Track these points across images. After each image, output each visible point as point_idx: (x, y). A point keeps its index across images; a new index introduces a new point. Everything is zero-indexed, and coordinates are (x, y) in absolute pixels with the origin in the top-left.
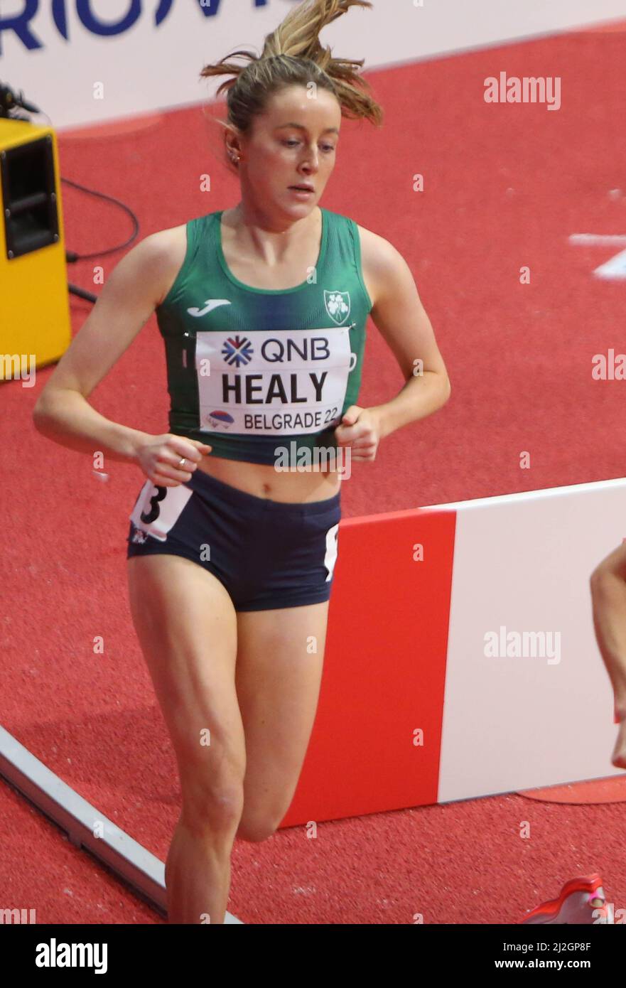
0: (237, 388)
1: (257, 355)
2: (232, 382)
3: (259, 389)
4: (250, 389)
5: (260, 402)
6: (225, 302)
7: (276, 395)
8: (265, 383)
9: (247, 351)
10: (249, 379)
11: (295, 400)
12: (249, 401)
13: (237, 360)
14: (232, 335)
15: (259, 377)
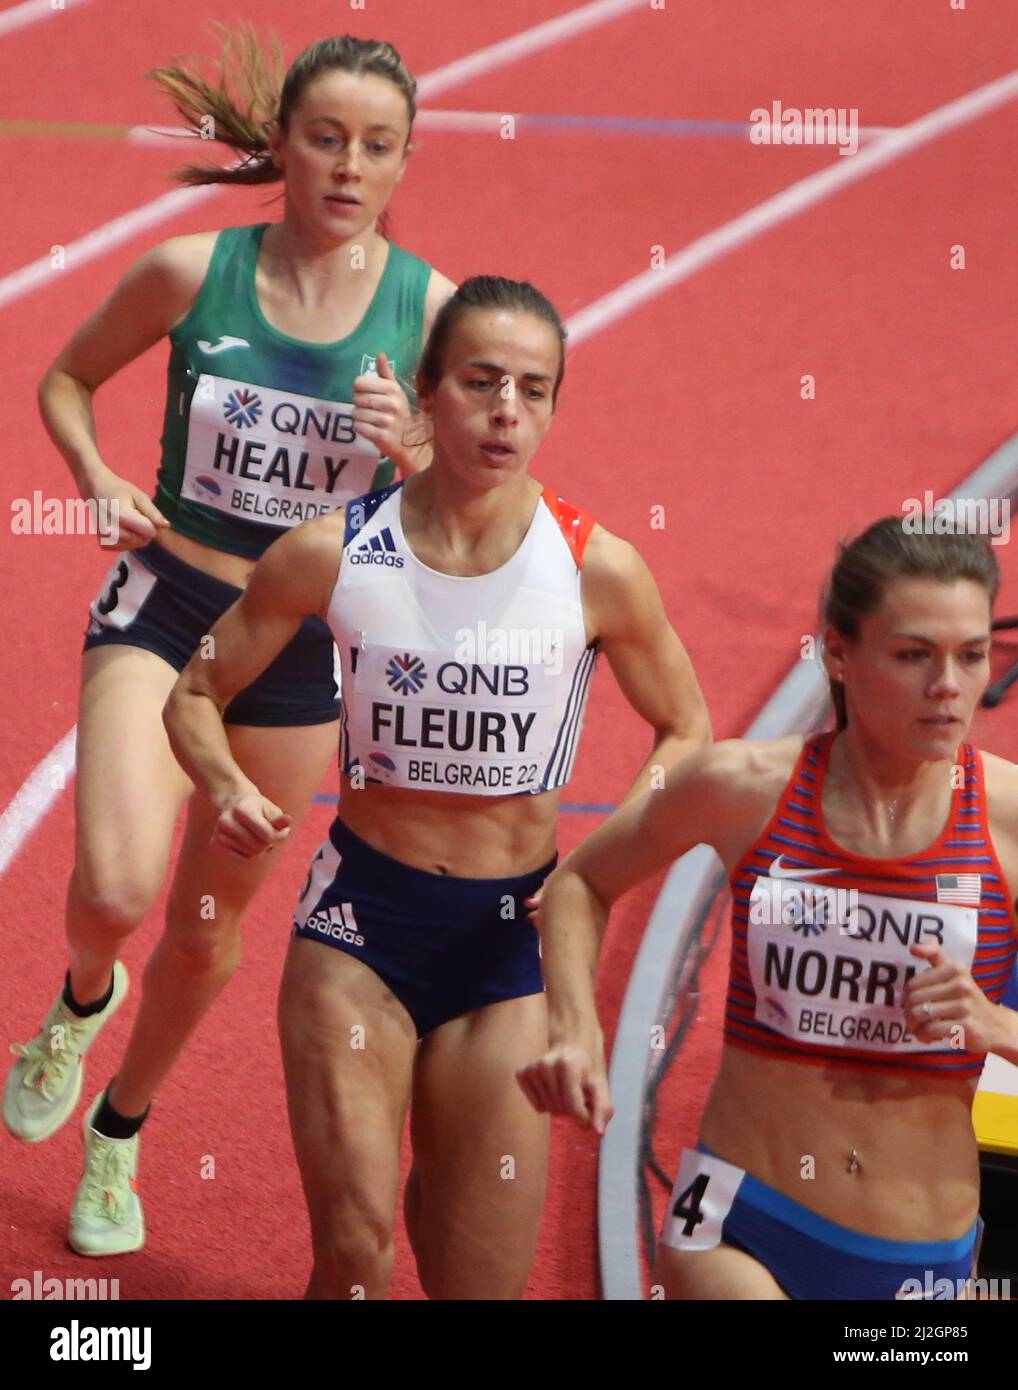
0: (233, 455)
1: (265, 420)
2: (228, 445)
3: (259, 462)
4: (248, 459)
5: (256, 478)
6: (243, 343)
7: (277, 474)
8: (267, 457)
9: (254, 412)
10: (250, 446)
11: (300, 484)
12: (244, 474)
13: (240, 419)
14: (242, 387)
15: (262, 447)
